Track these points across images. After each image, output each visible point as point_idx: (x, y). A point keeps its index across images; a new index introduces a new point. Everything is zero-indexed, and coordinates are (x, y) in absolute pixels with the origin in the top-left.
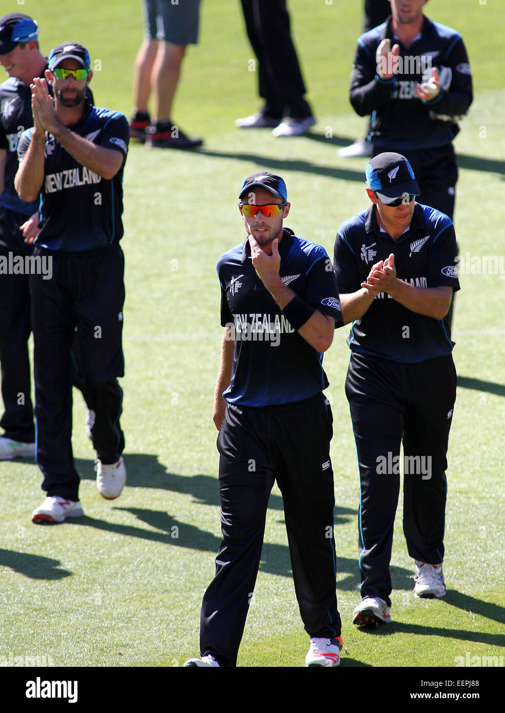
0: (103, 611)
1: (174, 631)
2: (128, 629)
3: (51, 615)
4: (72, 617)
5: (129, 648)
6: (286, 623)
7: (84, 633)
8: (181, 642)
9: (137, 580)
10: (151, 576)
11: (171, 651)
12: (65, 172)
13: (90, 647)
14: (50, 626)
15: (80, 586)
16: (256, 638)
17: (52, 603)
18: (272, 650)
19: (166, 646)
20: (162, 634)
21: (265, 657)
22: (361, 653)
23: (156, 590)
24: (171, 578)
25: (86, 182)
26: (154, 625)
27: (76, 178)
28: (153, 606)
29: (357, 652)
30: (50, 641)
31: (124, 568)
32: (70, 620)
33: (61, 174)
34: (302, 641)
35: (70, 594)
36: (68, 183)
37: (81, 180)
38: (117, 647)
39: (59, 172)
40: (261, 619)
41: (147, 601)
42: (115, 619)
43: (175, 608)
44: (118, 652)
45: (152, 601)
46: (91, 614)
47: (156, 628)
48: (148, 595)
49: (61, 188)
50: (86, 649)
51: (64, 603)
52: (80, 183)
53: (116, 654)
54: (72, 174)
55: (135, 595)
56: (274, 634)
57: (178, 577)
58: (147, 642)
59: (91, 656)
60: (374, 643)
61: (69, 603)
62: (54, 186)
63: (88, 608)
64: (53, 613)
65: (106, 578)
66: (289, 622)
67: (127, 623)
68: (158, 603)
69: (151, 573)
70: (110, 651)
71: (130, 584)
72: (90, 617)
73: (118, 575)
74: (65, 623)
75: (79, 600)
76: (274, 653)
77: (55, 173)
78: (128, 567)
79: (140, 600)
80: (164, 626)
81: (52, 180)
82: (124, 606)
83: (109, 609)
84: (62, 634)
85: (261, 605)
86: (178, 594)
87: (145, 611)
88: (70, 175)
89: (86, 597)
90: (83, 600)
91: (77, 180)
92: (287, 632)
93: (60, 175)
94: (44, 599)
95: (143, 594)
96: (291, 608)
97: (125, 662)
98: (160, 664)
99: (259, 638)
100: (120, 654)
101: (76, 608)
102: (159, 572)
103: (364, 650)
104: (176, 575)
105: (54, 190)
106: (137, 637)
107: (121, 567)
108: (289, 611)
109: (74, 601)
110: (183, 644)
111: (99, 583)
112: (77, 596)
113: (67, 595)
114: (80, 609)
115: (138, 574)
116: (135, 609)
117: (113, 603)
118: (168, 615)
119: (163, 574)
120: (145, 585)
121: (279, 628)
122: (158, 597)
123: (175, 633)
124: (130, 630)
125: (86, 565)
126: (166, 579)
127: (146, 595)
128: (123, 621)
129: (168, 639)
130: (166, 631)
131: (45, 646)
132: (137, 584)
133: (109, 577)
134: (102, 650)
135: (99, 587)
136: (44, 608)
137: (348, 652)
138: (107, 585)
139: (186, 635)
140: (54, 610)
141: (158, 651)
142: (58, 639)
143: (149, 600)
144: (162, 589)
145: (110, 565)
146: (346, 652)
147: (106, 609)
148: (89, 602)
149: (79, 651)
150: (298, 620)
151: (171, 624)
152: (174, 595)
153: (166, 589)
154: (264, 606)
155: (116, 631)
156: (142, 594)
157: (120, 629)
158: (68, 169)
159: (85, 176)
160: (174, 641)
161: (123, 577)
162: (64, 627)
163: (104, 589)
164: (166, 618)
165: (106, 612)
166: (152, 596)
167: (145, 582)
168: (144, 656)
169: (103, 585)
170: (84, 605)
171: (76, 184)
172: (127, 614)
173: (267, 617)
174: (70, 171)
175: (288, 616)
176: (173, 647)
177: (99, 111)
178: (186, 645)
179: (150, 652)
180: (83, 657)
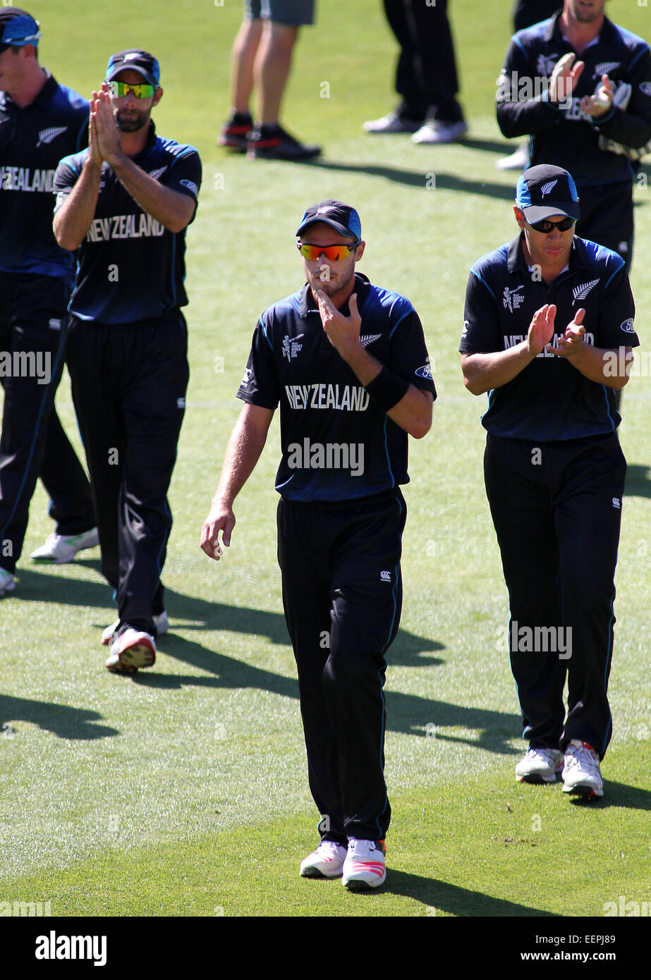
0: (194, 757)
1: (287, 783)
2: (226, 780)
3: (128, 763)
4: (155, 766)
5: (228, 804)
6: (431, 772)
7: (171, 786)
8: (295, 797)
9: (238, 716)
10: (257, 712)
11: (283, 807)
12: (116, 218)
13: (178, 803)
14: (126, 777)
15: (165, 724)
16: (392, 792)
17: (129, 747)
18: (412, 807)
19: (276, 802)
20: (272, 787)
21: (403, 816)
22: (528, 810)
23: (263, 730)
24: (283, 714)
25: (143, 233)
26: (260, 775)
27: (130, 228)
28: (259, 750)
29: (523, 809)
30: (127, 797)
31: (221, 701)
32: (152, 769)
33: (110, 219)
34: (452, 794)
35: (152, 735)
36: (118, 232)
37: (137, 230)
38: (213, 803)
39: (108, 218)
40: (399, 767)
41: (251, 744)
42: (209, 768)
43: (287, 753)
44: (214, 810)
45: (258, 744)
46: (180, 761)
47: (262, 779)
48: (253, 736)
49: (107, 239)
50: (172, 807)
51: (145, 747)
52: (135, 235)
53: (211, 813)
54: (125, 222)
55: (235, 735)
56: (415, 786)
57: (291, 712)
58: (251, 796)
59: (179, 815)
60: (544, 797)
61: (150, 747)
62: (100, 234)
63: (175, 754)
64: (130, 759)
65: (199, 715)
66: (435, 770)
67: (226, 772)
68: (265, 746)
69: (256, 708)
70: (204, 809)
71: (230, 722)
72: (178, 764)
73: (213, 711)
74: (147, 773)
75: (163, 743)
76: (416, 810)
77: (103, 218)
78: (226, 700)
79: (243, 743)
80: (272, 776)
81: (98, 226)
82: (222, 750)
83: (203, 754)
84: (142, 787)
85: (399, 748)
86: (291, 735)
87: (249, 757)
88: (122, 223)
89: (173, 738)
90: (169, 742)
91: (131, 231)
92: (433, 784)
93: (108, 221)
94: (118, 742)
95: (247, 735)
96: (437, 753)
97: (223, 822)
98: (268, 825)
99: (396, 792)
100: (217, 812)
101: (160, 753)
102: (266, 707)
103: (532, 806)
104: (288, 711)
105: (100, 239)
106: (238, 791)
107: (218, 700)
108: (435, 756)
109: (157, 744)
110: (298, 799)
111: (189, 721)
112: (160, 737)
113: (148, 736)
114: (164, 754)
115: (239, 709)
116: (237, 754)
117: (207, 747)
118: (278, 762)
119: (273, 709)
120: (249, 724)
121: (422, 778)
122: (265, 739)
123: (288, 786)
124: (230, 782)
125: (173, 697)
126: (276, 715)
127: (251, 737)
128: (220, 770)
129: (280, 793)
130: (276, 782)
131: (120, 802)
132: (238, 723)
133: (203, 713)
134: (193, 807)
135: (189, 727)
136: (119, 754)
137: (511, 809)
138: (199, 724)
139: (301, 788)
140: (132, 756)
141: (266, 808)
142: (136, 793)
143: (253, 743)
144: (270, 728)
145: (203, 698)
146: (509, 809)
147: (198, 754)
148: (176, 745)
149: (163, 808)
150: (446, 768)
151: (283, 774)
152: (286, 736)
153: (276, 728)
154: (403, 750)
155: (211, 782)
156: (245, 735)
157: (216, 779)
158: (120, 214)
159: (143, 227)
160: (287, 795)
161: (220, 713)
162: (144, 779)
163: (195, 729)
164: (276, 766)
165: (199, 758)
166: (258, 738)
167: (249, 719)
168: (248, 815)
169: (195, 724)
170: (170, 749)
171: (130, 236)
172: (226, 761)
173: (406, 764)
174: (123, 218)
175: (434, 763)
176: (285, 803)
177: (165, 142)
178: (302, 800)
179: (256, 809)
180: (169, 816)
